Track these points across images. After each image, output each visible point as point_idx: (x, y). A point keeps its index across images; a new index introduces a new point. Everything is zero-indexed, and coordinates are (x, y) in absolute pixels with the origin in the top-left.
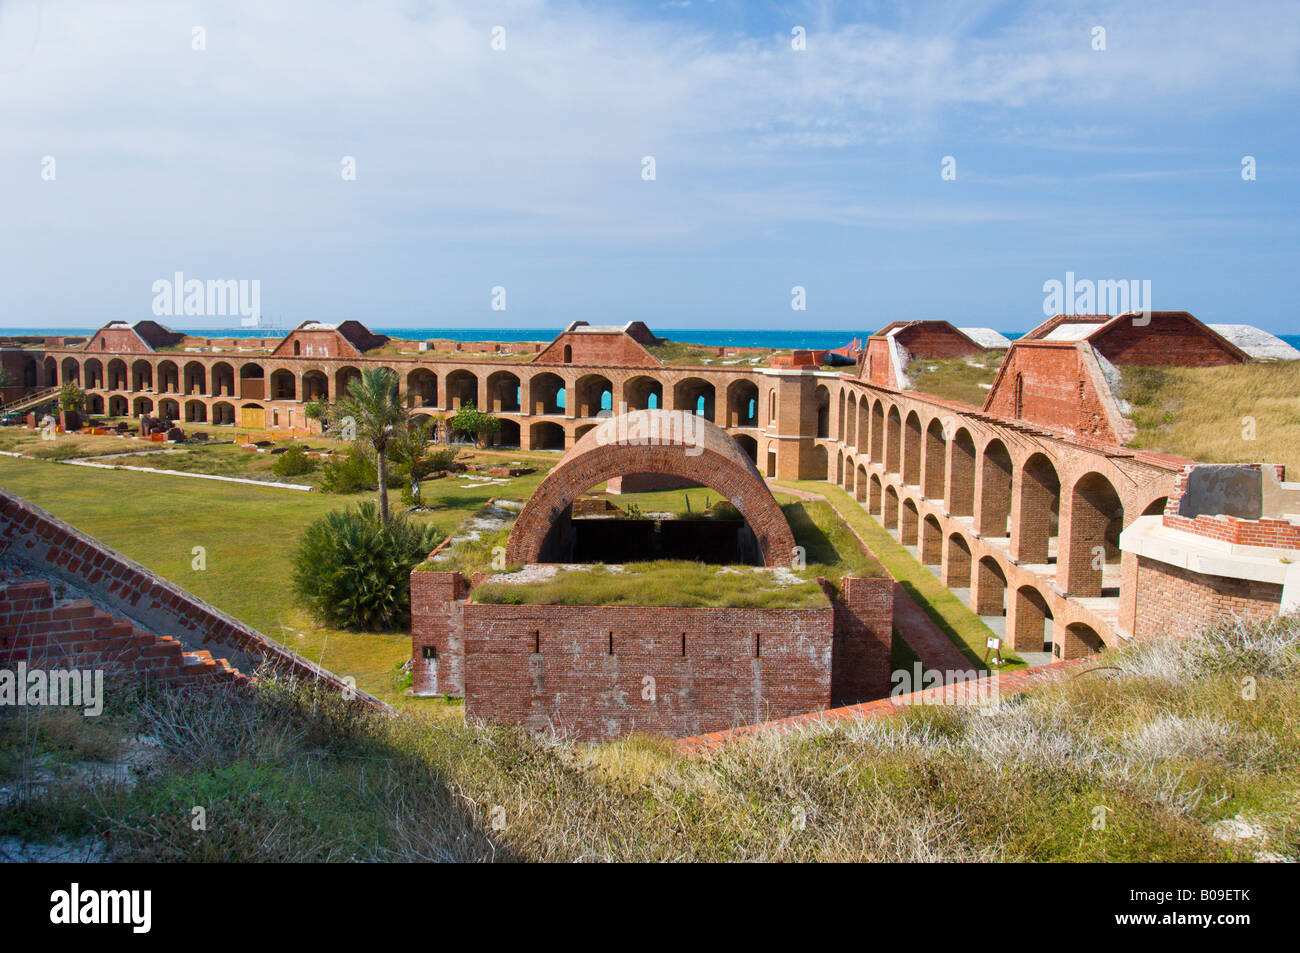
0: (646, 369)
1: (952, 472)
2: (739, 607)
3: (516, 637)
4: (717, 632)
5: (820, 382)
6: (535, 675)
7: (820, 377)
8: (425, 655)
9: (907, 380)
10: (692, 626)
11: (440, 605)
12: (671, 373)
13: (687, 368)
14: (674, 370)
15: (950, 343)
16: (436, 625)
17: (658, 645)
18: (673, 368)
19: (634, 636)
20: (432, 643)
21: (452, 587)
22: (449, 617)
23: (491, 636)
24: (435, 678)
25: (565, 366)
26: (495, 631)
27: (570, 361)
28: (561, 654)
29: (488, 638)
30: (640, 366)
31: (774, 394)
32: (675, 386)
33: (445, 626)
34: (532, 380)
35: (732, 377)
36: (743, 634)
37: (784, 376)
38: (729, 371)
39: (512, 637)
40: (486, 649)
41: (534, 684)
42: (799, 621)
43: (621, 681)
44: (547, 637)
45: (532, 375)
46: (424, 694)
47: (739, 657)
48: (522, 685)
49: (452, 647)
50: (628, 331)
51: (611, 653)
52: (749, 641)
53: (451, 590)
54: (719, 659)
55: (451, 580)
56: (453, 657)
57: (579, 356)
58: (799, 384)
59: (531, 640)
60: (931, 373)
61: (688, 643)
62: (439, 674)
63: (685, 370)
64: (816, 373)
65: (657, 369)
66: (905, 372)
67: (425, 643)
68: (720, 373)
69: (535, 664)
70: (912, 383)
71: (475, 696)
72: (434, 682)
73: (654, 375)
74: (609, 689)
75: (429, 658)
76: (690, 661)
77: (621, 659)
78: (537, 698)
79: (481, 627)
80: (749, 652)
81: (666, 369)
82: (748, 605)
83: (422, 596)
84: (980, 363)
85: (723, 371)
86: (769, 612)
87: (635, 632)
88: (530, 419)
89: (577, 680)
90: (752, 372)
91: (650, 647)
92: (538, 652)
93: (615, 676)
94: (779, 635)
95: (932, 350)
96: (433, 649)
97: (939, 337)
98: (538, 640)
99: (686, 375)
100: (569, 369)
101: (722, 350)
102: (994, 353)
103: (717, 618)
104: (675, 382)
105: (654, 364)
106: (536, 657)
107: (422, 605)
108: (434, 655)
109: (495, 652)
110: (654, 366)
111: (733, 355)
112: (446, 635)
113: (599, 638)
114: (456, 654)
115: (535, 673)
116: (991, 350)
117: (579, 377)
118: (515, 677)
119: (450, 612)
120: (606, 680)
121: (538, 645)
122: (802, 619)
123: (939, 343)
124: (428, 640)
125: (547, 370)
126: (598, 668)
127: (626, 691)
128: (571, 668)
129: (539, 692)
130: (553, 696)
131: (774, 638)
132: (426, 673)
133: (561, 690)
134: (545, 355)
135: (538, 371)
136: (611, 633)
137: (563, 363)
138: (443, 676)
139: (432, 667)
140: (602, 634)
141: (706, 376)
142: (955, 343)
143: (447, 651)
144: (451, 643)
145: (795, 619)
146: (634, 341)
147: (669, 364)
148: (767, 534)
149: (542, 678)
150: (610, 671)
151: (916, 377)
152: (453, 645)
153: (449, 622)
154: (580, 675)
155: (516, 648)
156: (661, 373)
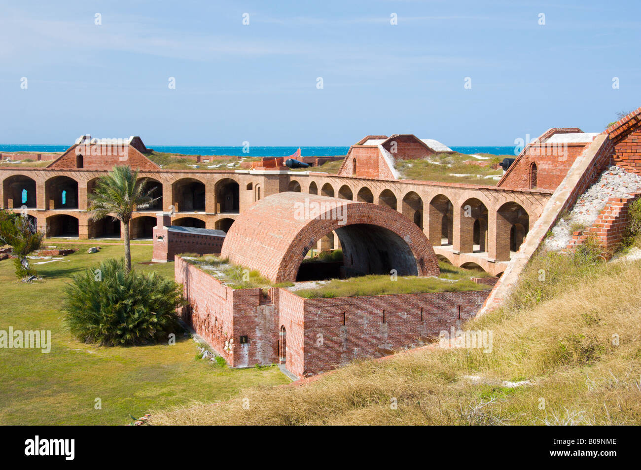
0: (150, 172)
1: (461, 226)
2: (450, 292)
3: (333, 317)
4: (439, 306)
5: (292, 179)
6: (343, 339)
7: (292, 175)
8: (242, 342)
9: (398, 173)
10: (426, 304)
11: (251, 309)
12: (170, 175)
13: (183, 171)
14: (172, 173)
15: (415, 149)
16: (248, 322)
17: (409, 316)
18: (171, 171)
19: (397, 311)
20: (245, 334)
21: (258, 297)
22: (256, 316)
23: (319, 317)
24: (247, 356)
25: (79, 171)
26: (321, 314)
27: (82, 167)
28: (357, 325)
29: (317, 319)
30: (144, 170)
31: (259, 188)
32: (172, 185)
33: (253, 322)
34: (47, 182)
35: (218, 177)
36: (452, 306)
37: (268, 175)
38: (215, 173)
39: (331, 317)
40: (316, 325)
41: (343, 344)
42: (480, 297)
43: (389, 338)
44: (350, 315)
45: (47, 178)
46: (241, 367)
47: (450, 319)
48: (336, 345)
49: (258, 335)
50: (131, 144)
51: (384, 322)
52: (455, 310)
53: (258, 300)
54: (440, 321)
55: (258, 294)
56: (259, 341)
57: (90, 163)
58: (278, 181)
59: (341, 318)
60: (412, 168)
61: (424, 313)
62: (249, 353)
63: (181, 172)
64: (289, 173)
65: (158, 172)
66: (395, 168)
67: (242, 334)
68: (208, 175)
69: (343, 332)
70: (402, 175)
71: (310, 354)
72: (246, 359)
73: (155, 177)
74: (383, 343)
75: (244, 343)
76: (425, 324)
77: (389, 325)
78: (344, 352)
79: (314, 312)
80: (455, 317)
81: (167, 172)
82: (454, 290)
83: (240, 305)
84: (437, 161)
85: (211, 173)
86: (465, 293)
87: (396, 309)
88: (47, 213)
89: (366, 340)
90: (233, 173)
91: (405, 317)
92: (344, 325)
93: (386, 335)
94: (470, 306)
95: (405, 153)
96: (246, 337)
97: (409, 145)
98: (344, 318)
99: (182, 176)
100: (81, 173)
101: (199, 158)
102: (442, 155)
103: (439, 298)
104: (173, 182)
105: (155, 167)
106: (343, 328)
107: (240, 310)
108: (247, 341)
109: (321, 327)
110: (156, 171)
111: (208, 161)
112: (254, 328)
113: (378, 314)
114: (260, 339)
115: (342, 337)
116: (440, 153)
117: (90, 179)
118: (332, 340)
119: (256, 313)
120: (381, 338)
121: (344, 320)
122: (481, 296)
123: (408, 149)
124: (243, 332)
125: (61, 174)
126: (377, 332)
127: (391, 344)
128: (363, 333)
129: (345, 348)
130: (353, 350)
131: (468, 307)
132: (241, 353)
133: (357, 346)
134: (59, 162)
135: (53, 174)
136: (384, 310)
137: (75, 168)
138: (252, 354)
139: (246, 349)
140: (379, 311)
141: (198, 177)
142: (418, 149)
143: (254, 337)
144: (257, 333)
145: (478, 296)
146: (137, 151)
147: (167, 168)
148: (423, 258)
149: (346, 340)
150: (383, 333)
151: (404, 170)
152: (258, 334)
153: (256, 319)
154: (367, 336)
155: (332, 323)
156: (161, 175)
